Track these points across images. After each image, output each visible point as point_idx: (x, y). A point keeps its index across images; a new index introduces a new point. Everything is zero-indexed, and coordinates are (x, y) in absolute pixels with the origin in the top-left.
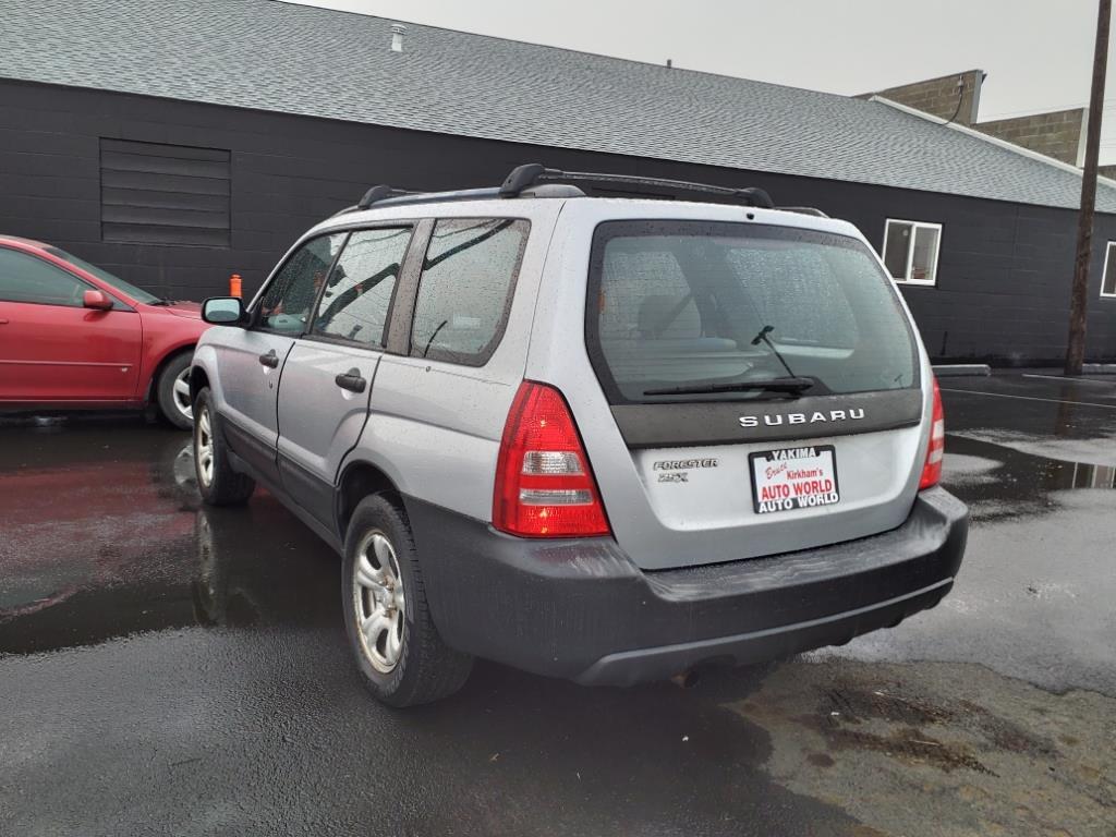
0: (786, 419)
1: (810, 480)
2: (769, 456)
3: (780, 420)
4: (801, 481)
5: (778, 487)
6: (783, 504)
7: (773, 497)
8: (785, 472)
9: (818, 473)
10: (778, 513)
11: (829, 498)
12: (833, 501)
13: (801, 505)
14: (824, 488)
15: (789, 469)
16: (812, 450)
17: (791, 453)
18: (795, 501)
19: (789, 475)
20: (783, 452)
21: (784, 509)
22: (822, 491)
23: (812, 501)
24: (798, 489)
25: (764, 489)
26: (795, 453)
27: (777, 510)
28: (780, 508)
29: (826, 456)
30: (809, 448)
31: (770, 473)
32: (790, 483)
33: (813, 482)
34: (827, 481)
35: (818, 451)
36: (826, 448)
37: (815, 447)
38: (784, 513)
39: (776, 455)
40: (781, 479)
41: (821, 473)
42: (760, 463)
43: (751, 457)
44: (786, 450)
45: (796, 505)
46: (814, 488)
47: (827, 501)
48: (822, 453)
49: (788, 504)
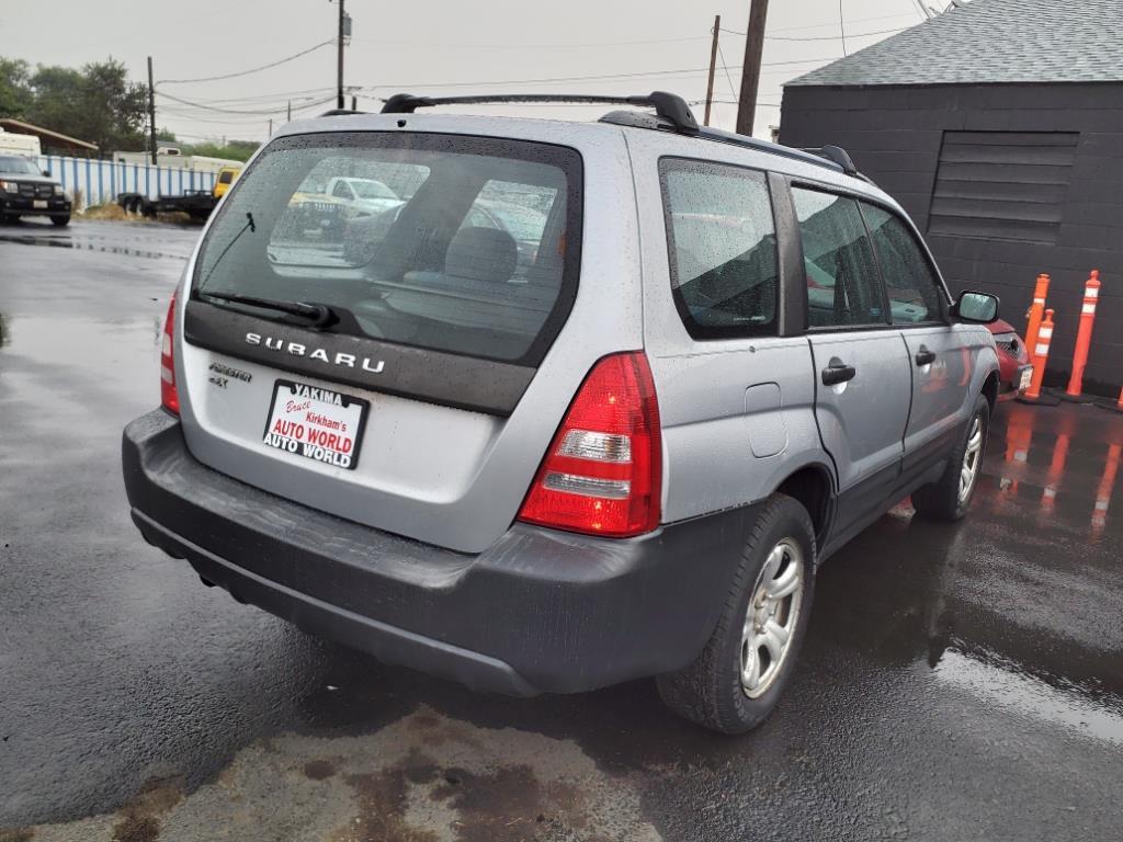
0: (285, 346)
1: (329, 431)
2: (292, 386)
3: (279, 344)
4: (320, 428)
5: (294, 425)
6: (287, 443)
7: (285, 434)
8: (306, 410)
9: (341, 427)
10: (279, 451)
11: (339, 460)
12: (342, 464)
13: (305, 453)
14: (341, 446)
15: (310, 410)
16: (339, 397)
17: (314, 393)
18: (301, 446)
19: (308, 417)
20: (306, 389)
21: (287, 449)
22: (338, 449)
23: (319, 453)
24: (313, 436)
25: (279, 422)
26: (319, 394)
27: (280, 447)
28: (284, 447)
29: (355, 411)
30: (335, 394)
31: (290, 407)
32: (308, 426)
33: (331, 435)
34: (347, 440)
35: (346, 401)
36: (357, 401)
37: (342, 396)
38: (286, 453)
39: (299, 389)
40: (298, 418)
41: (344, 429)
42: (284, 391)
43: (278, 383)
44: (310, 388)
45: (300, 451)
46: (330, 441)
47: (336, 462)
48: (351, 405)
49: (293, 446)
